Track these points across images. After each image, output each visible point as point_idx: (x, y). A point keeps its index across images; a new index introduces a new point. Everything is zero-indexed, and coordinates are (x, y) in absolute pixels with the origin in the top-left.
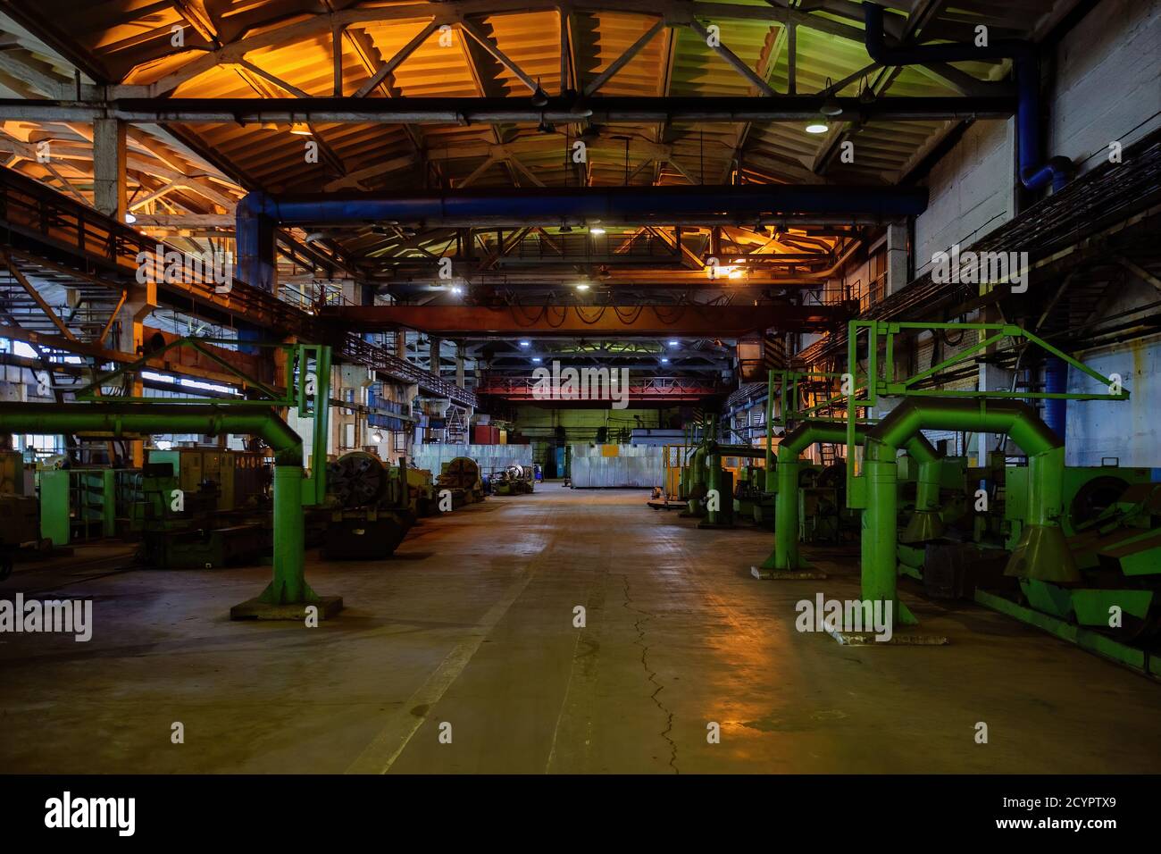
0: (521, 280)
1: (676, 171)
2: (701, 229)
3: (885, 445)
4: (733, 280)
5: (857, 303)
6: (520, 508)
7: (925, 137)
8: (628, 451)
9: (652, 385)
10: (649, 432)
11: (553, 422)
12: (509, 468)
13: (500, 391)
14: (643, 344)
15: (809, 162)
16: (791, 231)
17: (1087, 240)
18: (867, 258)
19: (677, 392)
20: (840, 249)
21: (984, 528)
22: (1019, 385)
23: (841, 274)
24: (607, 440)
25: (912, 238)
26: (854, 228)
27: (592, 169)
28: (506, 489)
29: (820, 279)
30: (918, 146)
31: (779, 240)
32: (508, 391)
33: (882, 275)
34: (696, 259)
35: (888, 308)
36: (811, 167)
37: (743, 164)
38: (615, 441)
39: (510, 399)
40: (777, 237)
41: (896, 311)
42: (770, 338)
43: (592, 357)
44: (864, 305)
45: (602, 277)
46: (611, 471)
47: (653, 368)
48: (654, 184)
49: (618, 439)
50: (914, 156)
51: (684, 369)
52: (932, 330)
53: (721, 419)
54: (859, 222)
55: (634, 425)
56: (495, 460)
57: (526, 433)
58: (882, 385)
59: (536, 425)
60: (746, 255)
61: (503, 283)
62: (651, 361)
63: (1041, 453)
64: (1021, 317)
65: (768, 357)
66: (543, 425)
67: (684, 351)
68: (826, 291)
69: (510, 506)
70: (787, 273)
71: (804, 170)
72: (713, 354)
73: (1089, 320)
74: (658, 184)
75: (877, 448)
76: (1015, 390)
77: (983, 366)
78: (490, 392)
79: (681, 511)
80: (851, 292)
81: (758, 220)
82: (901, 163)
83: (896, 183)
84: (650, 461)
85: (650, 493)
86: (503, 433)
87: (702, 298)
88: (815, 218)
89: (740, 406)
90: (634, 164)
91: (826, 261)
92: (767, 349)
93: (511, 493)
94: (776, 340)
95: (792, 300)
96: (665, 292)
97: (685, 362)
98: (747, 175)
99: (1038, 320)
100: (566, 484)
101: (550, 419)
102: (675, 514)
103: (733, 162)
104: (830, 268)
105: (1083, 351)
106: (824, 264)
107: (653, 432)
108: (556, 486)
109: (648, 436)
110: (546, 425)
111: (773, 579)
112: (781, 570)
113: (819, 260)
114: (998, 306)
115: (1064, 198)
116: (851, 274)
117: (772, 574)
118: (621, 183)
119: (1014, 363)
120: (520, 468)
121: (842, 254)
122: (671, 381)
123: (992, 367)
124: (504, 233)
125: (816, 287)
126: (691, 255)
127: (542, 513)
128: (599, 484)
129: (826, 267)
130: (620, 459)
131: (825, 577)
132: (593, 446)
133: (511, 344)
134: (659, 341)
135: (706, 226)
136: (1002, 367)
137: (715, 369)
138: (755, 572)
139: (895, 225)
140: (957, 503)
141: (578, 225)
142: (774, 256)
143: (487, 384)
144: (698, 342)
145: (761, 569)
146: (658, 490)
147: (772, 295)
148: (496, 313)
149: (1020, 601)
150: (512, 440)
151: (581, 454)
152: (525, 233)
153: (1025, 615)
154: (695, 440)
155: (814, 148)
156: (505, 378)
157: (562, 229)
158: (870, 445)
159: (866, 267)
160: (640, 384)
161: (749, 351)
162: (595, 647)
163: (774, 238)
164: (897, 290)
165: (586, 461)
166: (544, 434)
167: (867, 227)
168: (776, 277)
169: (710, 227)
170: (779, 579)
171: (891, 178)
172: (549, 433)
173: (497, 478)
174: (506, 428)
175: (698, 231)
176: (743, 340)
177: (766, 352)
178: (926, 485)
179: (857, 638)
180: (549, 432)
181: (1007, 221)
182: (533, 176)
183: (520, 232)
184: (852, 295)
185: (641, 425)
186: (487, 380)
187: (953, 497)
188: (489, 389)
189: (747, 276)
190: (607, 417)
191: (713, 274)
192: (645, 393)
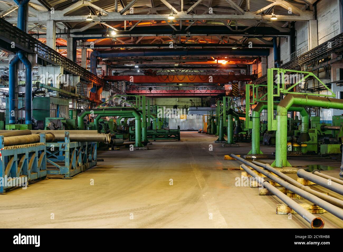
4: (223, 64)
5: (257, 75)
8: (190, 117)
9: (198, 89)
10: (197, 108)
11: (153, 103)
19: (209, 92)
25: (267, 61)
32: (139, 92)
34: (212, 57)
42: (234, 83)
46: (184, 124)
55: (190, 104)
65: (233, 90)
84: (198, 121)
94: (236, 84)
107: (199, 108)
109: (196, 110)
122: (207, 87)
130: (187, 120)
139: (263, 57)
160: (193, 89)
161: (228, 87)
177: (232, 88)
185: (193, 105)
188: (131, 91)
189: (228, 63)
190: (177, 100)
191: (217, 62)
192: (195, 92)
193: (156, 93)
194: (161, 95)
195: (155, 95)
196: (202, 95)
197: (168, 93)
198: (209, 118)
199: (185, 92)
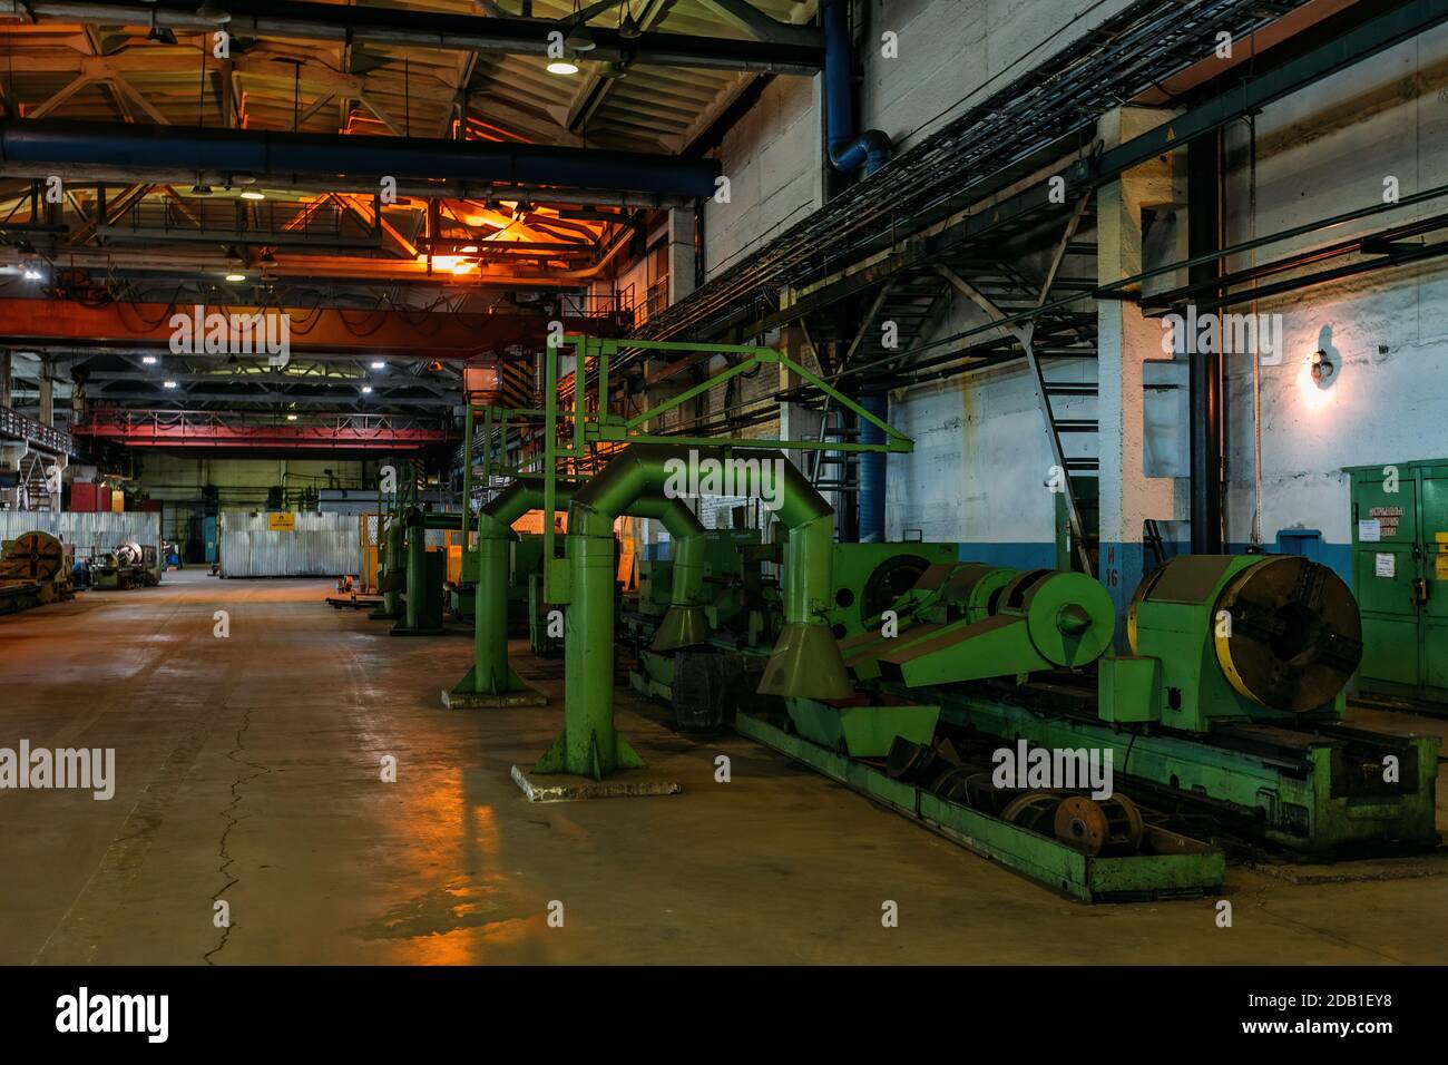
0: (137, 263)
1: (371, 115)
2: (413, 201)
3: (596, 513)
4: (458, 276)
5: (629, 315)
6: (132, 608)
7: (715, 92)
8: (307, 521)
9: (349, 426)
10: (345, 495)
11: (199, 478)
12: (120, 547)
13: (111, 431)
14: (336, 365)
15: (561, 114)
16: (541, 210)
17: (905, 241)
18: (645, 253)
19: (386, 435)
20: (608, 239)
21: (761, 628)
22: (829, 432)
23: (611, 274)
24: (284, 505)
25: (701, 228)
26: (624, 211)
27: (246, 104)
28: (113, 579)
29: (582, 279)
30: (706, 103)
31: (525, 222)
32: (125, 430)
33: (664, 277)
34: (405, 244)
35: (667, 323)
36: (564, 122)
37: (470, 112)
38: (295, 508)
39: (128, 443)
40: (522, 217)
41: (677, 327)
42: (511, 360)
43: (259, 383)
44: (641, 318)
45: (263, 264)
46: (282, 551)
47: (353, 401)
48: (341, 131)
49: (300, 505)
50: (701, 116)
51: (396, 401)
52: (724, 354)
53: (451, 475)
54: (630, 202)
55: (324, 484)
56: (99, 536)
57: (156, 495)
58: (593, 427)
59: (174, 483)
60: (477, 242)
61: (106, 266)
62: (348, 389)
63: (804, 524)
64: (832, 341)
65: (507, 388)
66: (184, 483)
67: (398, 377)
68: (591, 296)
69: (115, 606)
70: (535, 269)
71: (555, 126)
72: (438, 381)
73: (912, 347)
74: (348, 132)
75: (585, 517)
76: (824, 440)
77: (785, 406)
78: (95, 434)
79: (372, 611)
80: (623, 299)
81: (490, 192)
82: (686, 125)
83: (679, 152)
84: (342, 537)
85: (336, 585)
86: (118, 495)
87: (420, 301)
88: (571, 193)
89: (476, 458)
90: (308, 100)
91: (590, 255)
92: (507, 377)
93: (121, 586)
94: (519, 364)
95: (547, 309)
96: (364, 290)
97: (398, 393)
98: (475, 127)
99: (850, 345)
100: (215, 572)
101: (195, 474)
102: (363, 614)
103: (455, 107)
104: (595, 265)
105: (906, 388)
106: (588, 259)
107: (351, 495)
108: (200, 575)
109: (343, 501)
110: (188, 483)
111: (470, 708)
112: (483, 693)
113: (581, 254)
114: (803, 325)
115: (879, 185)
116: (623, 275)
117: (468, 701)
118: (289, 128)
119: (822, 403)
120: (137, 549)
121: (611, 245)
122: (379, 419)
123: (796, 408)
124: (107, 191)
125: (579, 289)
126: (398, 237)
127: (159, 616)
128: (264, 570)
129: (591, 264)
130: (296, 534)
131: (544, 702)
132: (254, 515)
133: (129, 361)
134: (359, 362)
135: (420, 197)
136: (809, 407)
137: (443, 403)
138: (446, 700)
139: (678, 208)
140: (735, 593)
141: (221, 184)
142: (518, 244)
143: (92, 420)
144: (418, 365)
145: (454, 693)
146: (348, 579)
147: (518, 299)
148: (94, 312)
149: (785, 726)
150: (129, 505)
151: (235, 526)
152: (142, 192)
153: (791, 746)
154: (393, 506)
155: (568, 96)
156: (122, 411)
157: (196, 189)
158: (576, 513)
159: (642, 267)
160: (330, 423)
161: (482, 378)
162: (154, 822)
163: (518, 219)
164: (681, 298)
165: (244, 537)
166: (186, 497)
167: (642, 212)
168: (520, 274)
169: (426, 199)
170: (479, 708)
171: (673, 144)
172: (192, 496)
173: (100, 564)
174: (122, 488)
175: (408, 203)
176: (473, 362)
177: (504, 380)
178: (685, 569)
179: (553, 791)
180: (195, 494)
181: (815, 210)
182: (151, 107)
183: (135, 190)
184: (623, 303)
185: (335, 485)
186: (92, 413)
187: (730, 585)
188: (95, 427)
189: (478, 272)
190: (283, 471)
191: (430, 266)
192: (339, 437)
193: (192, 435)
194: (212, 444)
195: (186, 444)
196: (362, 446)
197: (239, 436)
198: (387, 526)
199: (301, 436)
